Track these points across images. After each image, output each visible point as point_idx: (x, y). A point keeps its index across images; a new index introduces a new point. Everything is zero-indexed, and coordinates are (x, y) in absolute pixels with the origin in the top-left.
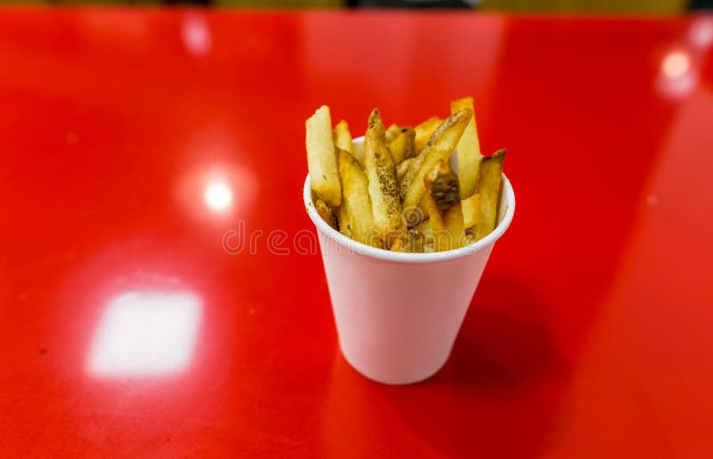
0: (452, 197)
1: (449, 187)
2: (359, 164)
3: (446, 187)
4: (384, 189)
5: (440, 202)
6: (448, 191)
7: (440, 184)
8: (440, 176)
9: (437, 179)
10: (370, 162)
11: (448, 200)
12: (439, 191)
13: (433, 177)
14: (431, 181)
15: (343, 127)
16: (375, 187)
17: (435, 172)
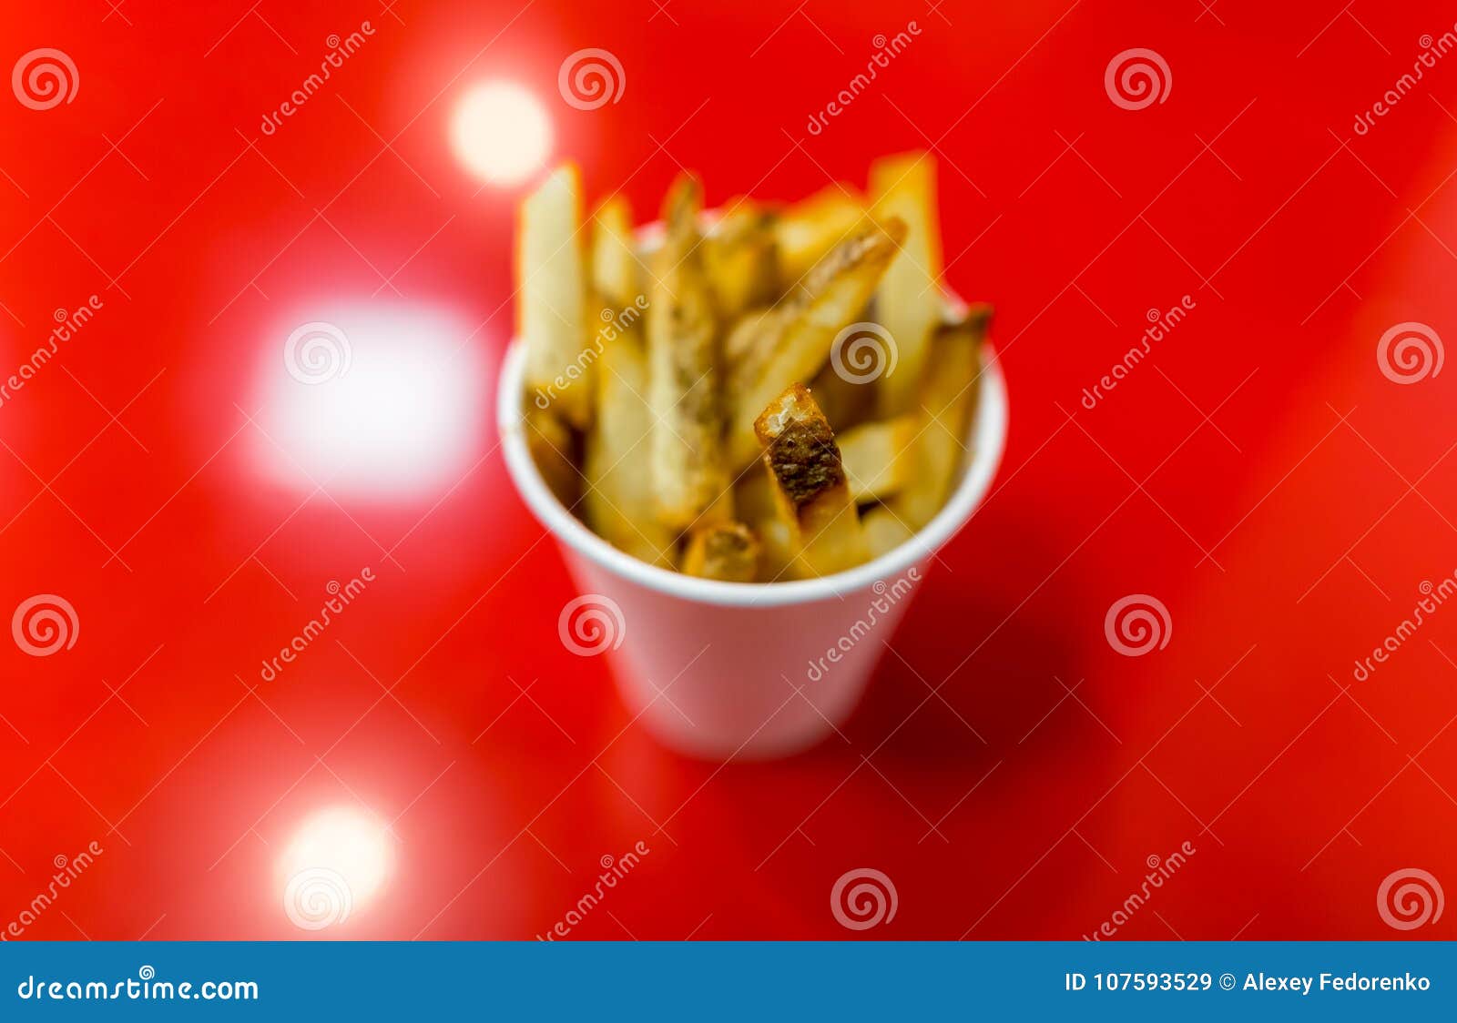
0: (820, 474)
1: (815, 453)
2: (637, 328)
3: (805, 452)
4: (684, 405)
5: (792, 484)
6: (812, 462)
7: (790, 445)
8: (791, 427)
9: (785, 434)
10: (659, 326)
11: (811, 481)
12: (789, 460)
13: (775, 429)
14: (772, 439)
15: (612, 217)
16: (663, 399)
17: (781, 418)
